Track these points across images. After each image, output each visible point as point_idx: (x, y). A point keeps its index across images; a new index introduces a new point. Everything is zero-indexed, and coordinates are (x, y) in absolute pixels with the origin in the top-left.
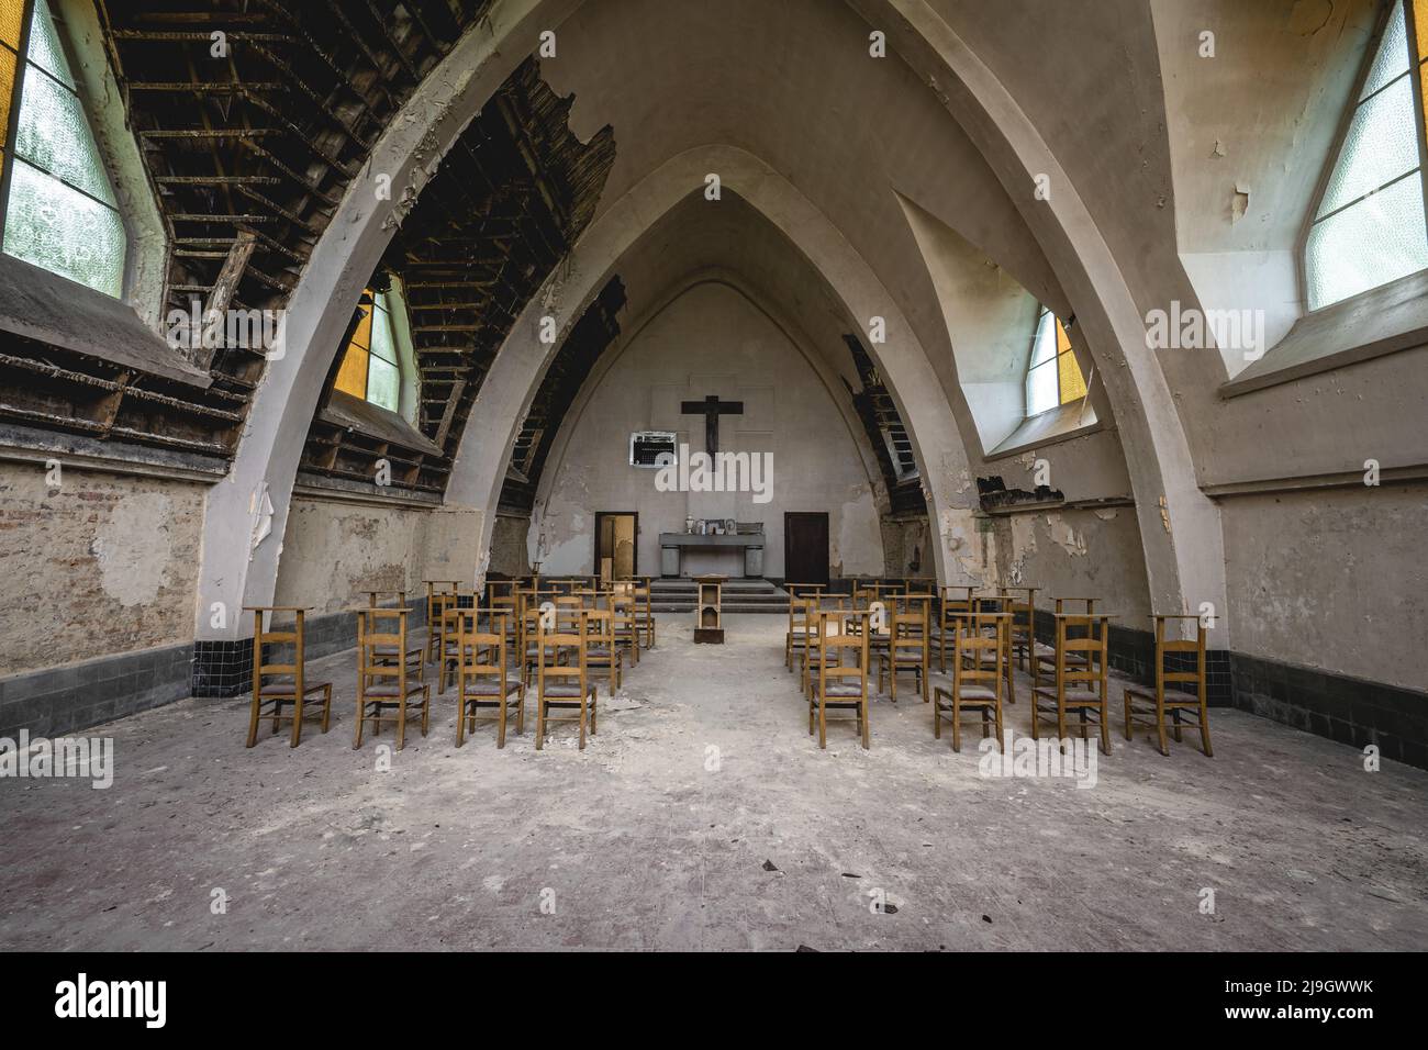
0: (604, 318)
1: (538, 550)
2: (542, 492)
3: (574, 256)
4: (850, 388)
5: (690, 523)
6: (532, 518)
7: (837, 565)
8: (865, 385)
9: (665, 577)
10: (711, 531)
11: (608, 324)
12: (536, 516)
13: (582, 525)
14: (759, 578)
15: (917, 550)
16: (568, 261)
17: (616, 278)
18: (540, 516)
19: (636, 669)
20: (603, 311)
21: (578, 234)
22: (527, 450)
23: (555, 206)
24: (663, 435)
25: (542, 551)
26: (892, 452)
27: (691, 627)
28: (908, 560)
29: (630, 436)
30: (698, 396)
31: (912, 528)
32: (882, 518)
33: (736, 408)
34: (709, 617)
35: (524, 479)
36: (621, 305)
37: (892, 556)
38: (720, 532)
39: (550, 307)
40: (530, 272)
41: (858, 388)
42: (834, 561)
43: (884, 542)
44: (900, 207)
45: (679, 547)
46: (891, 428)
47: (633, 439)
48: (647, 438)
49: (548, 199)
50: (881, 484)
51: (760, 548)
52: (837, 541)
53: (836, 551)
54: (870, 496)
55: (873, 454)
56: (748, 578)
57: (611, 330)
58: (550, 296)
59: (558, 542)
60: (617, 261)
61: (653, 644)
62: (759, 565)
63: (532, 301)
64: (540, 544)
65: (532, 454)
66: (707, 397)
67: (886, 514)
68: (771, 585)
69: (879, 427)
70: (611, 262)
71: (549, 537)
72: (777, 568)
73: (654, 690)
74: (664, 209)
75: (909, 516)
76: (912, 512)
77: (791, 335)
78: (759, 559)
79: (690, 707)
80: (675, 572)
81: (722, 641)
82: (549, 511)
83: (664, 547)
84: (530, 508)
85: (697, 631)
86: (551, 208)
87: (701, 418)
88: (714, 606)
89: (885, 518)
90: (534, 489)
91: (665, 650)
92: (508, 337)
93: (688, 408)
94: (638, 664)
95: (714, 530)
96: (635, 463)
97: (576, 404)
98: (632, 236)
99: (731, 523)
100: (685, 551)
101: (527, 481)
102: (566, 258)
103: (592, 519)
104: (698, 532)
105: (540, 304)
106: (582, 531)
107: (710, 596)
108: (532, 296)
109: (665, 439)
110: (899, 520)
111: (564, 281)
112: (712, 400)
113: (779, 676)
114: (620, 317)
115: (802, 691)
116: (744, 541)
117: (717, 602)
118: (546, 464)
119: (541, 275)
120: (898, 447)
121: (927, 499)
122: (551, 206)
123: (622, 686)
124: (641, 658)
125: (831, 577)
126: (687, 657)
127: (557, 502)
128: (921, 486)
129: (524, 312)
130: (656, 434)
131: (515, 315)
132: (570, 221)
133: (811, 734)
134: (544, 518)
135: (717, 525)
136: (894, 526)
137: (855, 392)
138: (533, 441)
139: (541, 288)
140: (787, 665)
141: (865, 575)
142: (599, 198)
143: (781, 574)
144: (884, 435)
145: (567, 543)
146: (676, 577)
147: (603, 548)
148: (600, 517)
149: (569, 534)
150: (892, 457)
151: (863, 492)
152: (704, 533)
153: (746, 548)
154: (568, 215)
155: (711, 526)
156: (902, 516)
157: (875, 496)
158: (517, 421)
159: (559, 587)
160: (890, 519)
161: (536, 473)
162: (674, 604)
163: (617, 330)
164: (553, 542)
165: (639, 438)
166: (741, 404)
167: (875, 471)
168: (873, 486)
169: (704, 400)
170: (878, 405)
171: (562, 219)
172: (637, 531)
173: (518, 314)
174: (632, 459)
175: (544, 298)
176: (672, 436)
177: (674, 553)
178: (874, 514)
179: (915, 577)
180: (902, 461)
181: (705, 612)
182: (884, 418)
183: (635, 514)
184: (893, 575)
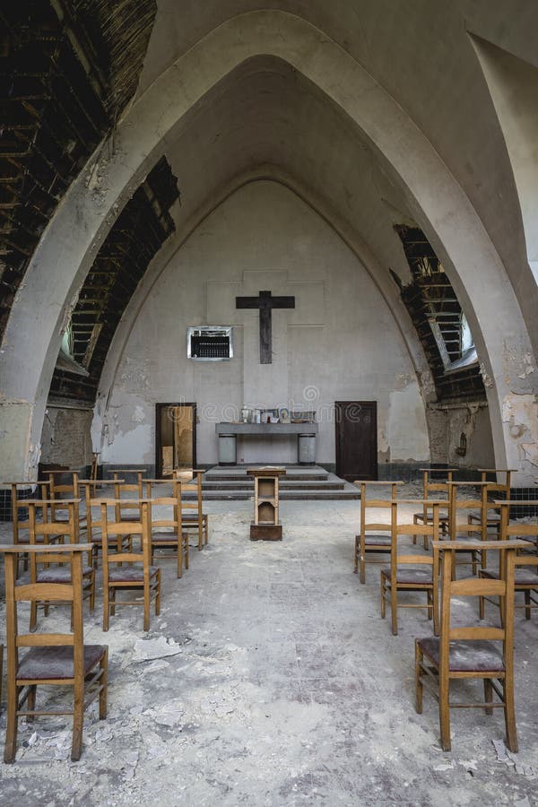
0: (158, 213)
1: (102, 440)
2: (103, 386)
3: (118, 133)
4: (398, 281)
5: (246, 413)
6: (95, 410)
7: (385, 450)
8: (415, 276)
9: (222, 464)
10: (265, 420)
11: (163, 219)
12: (99, 407)
13: (143, 416)
14: (312, 464)
15: (463, 437)
16: (112, 138)
17: (164, 160)
18: (103, 408)
19: (183, 581)
20: (156, 204)
21: (122, 107)
22: (87, 344)
23: (92, 69)
24: (219, 329)
25: (106, 441)
26: (441, 343)
27: (248, 518)
28: (454, 445)
29: (187, 330)
30: (252, 291)
31: (458, 415)
32: (428, 406)
33: (288, 302)
34: (266, 512)
35: (84, 372)
36: (175, 200)
37: (437, 442)
38: (274, 420)
39: (95, 189)
40: (71, 147)
41: (407, 279)
42: (382, 447)
43: (429, 429)
44: (475, 53)
45: (235, 436)
46: (438, 319)
47: (191, 333)
48: (203, 332)
49: (81, 57)
50: (427, 374)
51: (313, 436)
52: (385, 428)
53: (383, 437)
54: (416, 386)
55: (419, 344)
56: (301, 464)
57: (166, 226)
58: (95, 176)
59: (121, 432)
60: (164, 138)
61: (206, 543)
62: (312, 453)
63: (76, 182)
64: (103, 434)
65: (91, 348)
66: (261, 292)
67: (432, 402)
68: (323, 472)
69: (427, 318)
70: (159, 139)
71: (112, 428)
72: (328, 455)
73: (201, 618)
74: (213, 81)
75: (455, 403)
76: (459, 400)
77: (340, 231)
78: (312, 447)
79: (245, 650)
80: (232, 460)
81: (280, 538)
82: (112, 402)
83: (221, 436)
84: (94, 401)
85: (253, 528)
86: (88, 72)
87: (255, 313)
88: (271, 501)
89: (431, 405)
90: (96, 382)
91: (219, 550)
92: (51, 221)
93: (242, 303)
94: (187, 573)
95: (269, 418)
96: (192, 356)
97: (135, 299)
98: (180, 112)
99: (284, 412)
100: (240, 439)
101: (87, 374)
102: (109, 137)
103: (153, 410)
104: (253, 421)
105: (84, 185)
106: (143, 422)
107: (267, 489)
108: (75, 176)
109: (222, 333)
110: (444, 407)
111: (108, 160)
112: (265, 295)
113: (350, 590)
114: (174, 212)
115: (383, 617)
116: (298, 429)
117: (274, 496)
118: (107, 358)
119: (84, 153)
120: (446, 336)
121: (487, 385)
122: (87, 68)
123: (163, 610)
124: (191, 563)
125: (379, 462)
126: (242, 561)
127: (119, 394)
128: (481, 372)
129: (67, 194)
130: (212, 329)
131: (57, 197)
132: (110, 90)
133: (419, 711)
134: (107, 409)
135: (271, 415)
136: (440, 413)
137: (403, 284)
138: (93, 335)
139: (85, 168)
140: (356, 572)
141: (411, 460)
142: (142, 66)
143: (333, 460)
144: (432, 325)
145: (129, 433)
146: (233, 464)
147: (163, 437)
148: (160, 408)
149: (131, 425)
150: (439, 347)
151: (410, 381)
152: (259, 422)
153: (299, 436)
154: (108, 82)
155: (266, 415)
156: (448, 404)
157: (421, 385)
158: (64, 309)
159: (121, 476)
160: (435, 406)
161: (97, 366)
162: (231, 492)
163: (172, 227)
164: (116, 432)
165: (196, 332)
166: (293, 298)
167: (421, 361)
168: (419, 375)
169: (258, 295)
170: (427, 295)
171: (102, 88)
172: (195, 422)
173: (61, 196)
174: (189, 352)
175: (88, 178)
176: (228, 330)
177: (230, 442)
178: (420, 402)
179: (461, 462)
180: (448, 351)
181: (262, 506)
182: (431, 308)
183: (194, 405)
184: (438, 460)
